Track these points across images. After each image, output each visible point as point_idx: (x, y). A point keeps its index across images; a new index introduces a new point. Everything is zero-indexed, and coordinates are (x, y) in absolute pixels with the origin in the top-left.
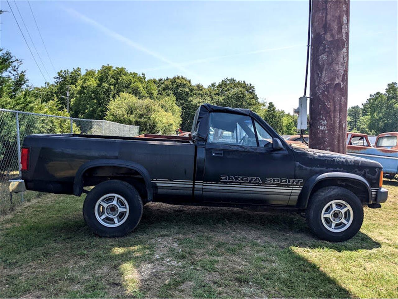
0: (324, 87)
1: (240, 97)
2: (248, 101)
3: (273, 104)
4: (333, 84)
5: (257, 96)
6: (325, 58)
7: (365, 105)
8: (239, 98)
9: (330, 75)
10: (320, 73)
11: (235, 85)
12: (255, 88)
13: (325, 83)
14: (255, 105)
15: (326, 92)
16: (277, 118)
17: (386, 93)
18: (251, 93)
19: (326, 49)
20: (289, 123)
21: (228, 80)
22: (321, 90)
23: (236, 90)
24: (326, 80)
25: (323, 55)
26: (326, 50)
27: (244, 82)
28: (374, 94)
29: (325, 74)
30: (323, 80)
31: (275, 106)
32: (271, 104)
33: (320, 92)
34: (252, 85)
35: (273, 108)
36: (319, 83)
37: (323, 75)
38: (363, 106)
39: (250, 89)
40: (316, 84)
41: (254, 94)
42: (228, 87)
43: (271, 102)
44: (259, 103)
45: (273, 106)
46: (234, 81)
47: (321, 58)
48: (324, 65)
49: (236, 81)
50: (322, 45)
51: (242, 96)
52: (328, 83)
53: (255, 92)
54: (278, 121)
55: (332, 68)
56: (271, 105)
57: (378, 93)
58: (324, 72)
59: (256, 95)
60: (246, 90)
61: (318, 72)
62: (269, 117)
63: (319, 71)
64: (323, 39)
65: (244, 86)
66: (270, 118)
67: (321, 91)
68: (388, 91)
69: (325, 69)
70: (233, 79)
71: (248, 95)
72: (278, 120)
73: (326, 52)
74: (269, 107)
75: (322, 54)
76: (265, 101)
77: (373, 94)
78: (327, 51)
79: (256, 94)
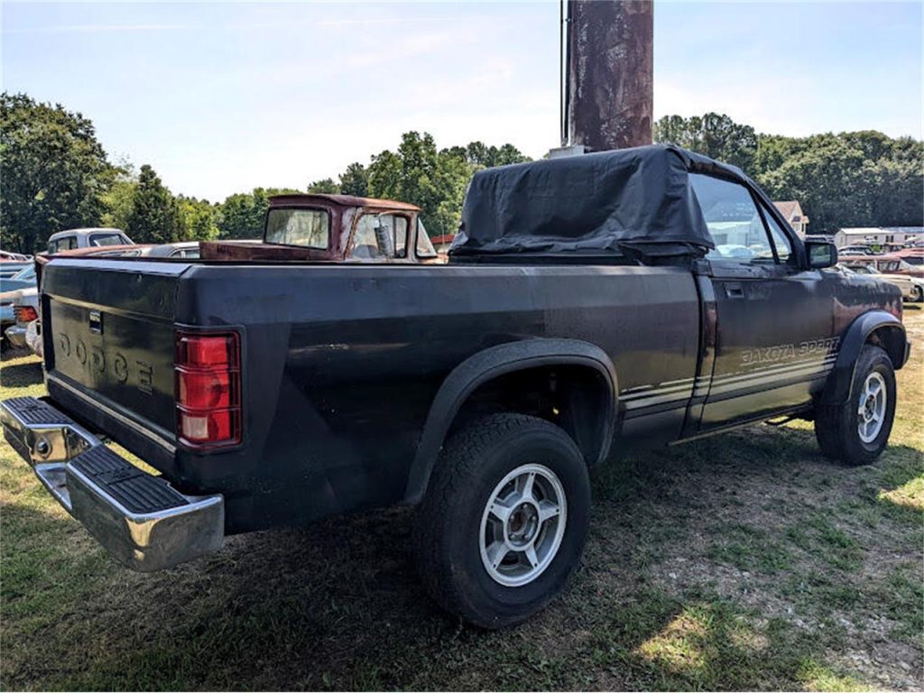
0: (622, 125)
1: (55, 147)
2: (80, 159)
3: (152, 169)
4: (639, 119)
5: (103, 148)
6: (622, 55)
7: (344, 178)
8: (50, 149)
9: (632, 97)
10: (611, 90)
11: (32, 114)
12: (93, 124)
13: (622, 115)
14: (100, 171)
15: (625, 137)
16: (168, 206)
17: (400, 154)
18: (85, 138)
19: (623, 33)
20: (201, 220)
21: (9, 99)
22: (615, 131)
23: (39, 128)
24: (625, 109)
25: (617, 48)
26: (625, 36)
27: (59, 107)
28: (380, 155)
29: (624, 94)
30: (618, 108)
31: (158, 176)
32: (146, 168)
33: (613, 137)
34: (84, 118)
35: (153, 180)
36: (609, 113)
37: (620, 96)
38: (342, 180)
39: (80, 128)
40: (601, 117)
41: (93, 141)
42: (12, 118)
43: (146, 163)
44: (109, 166)
45: (152, 174)
46: (28, 101)
47: (612, 54)
48: (619, 71)
49: (33, 101)
50: (615, 23)
51: (59, 145)
52: (630, 115)
53: (96, 135)
54: (172, 214)
55: (636, 82)
56: (147, 173)
57: (386, 153)
58: (621, 91)
59: (100, 146)
60: (70, 131)
61: (607, 87)
62: (146, 203)
63: (610, 86)
64: (616, 9)
65: (61, 118)
66: (149, 206)
67: (614, 134)
68: (404, 148)
69: (622, 82)
70: (24, 97)
71: (77, 145)
72: (172, 210)
73: (623, 39)
74: (143, 179)
75: (615, 46)
76: (129, 162)
77: (377, 155)
78: (627, 40)
79: (98, 142)
